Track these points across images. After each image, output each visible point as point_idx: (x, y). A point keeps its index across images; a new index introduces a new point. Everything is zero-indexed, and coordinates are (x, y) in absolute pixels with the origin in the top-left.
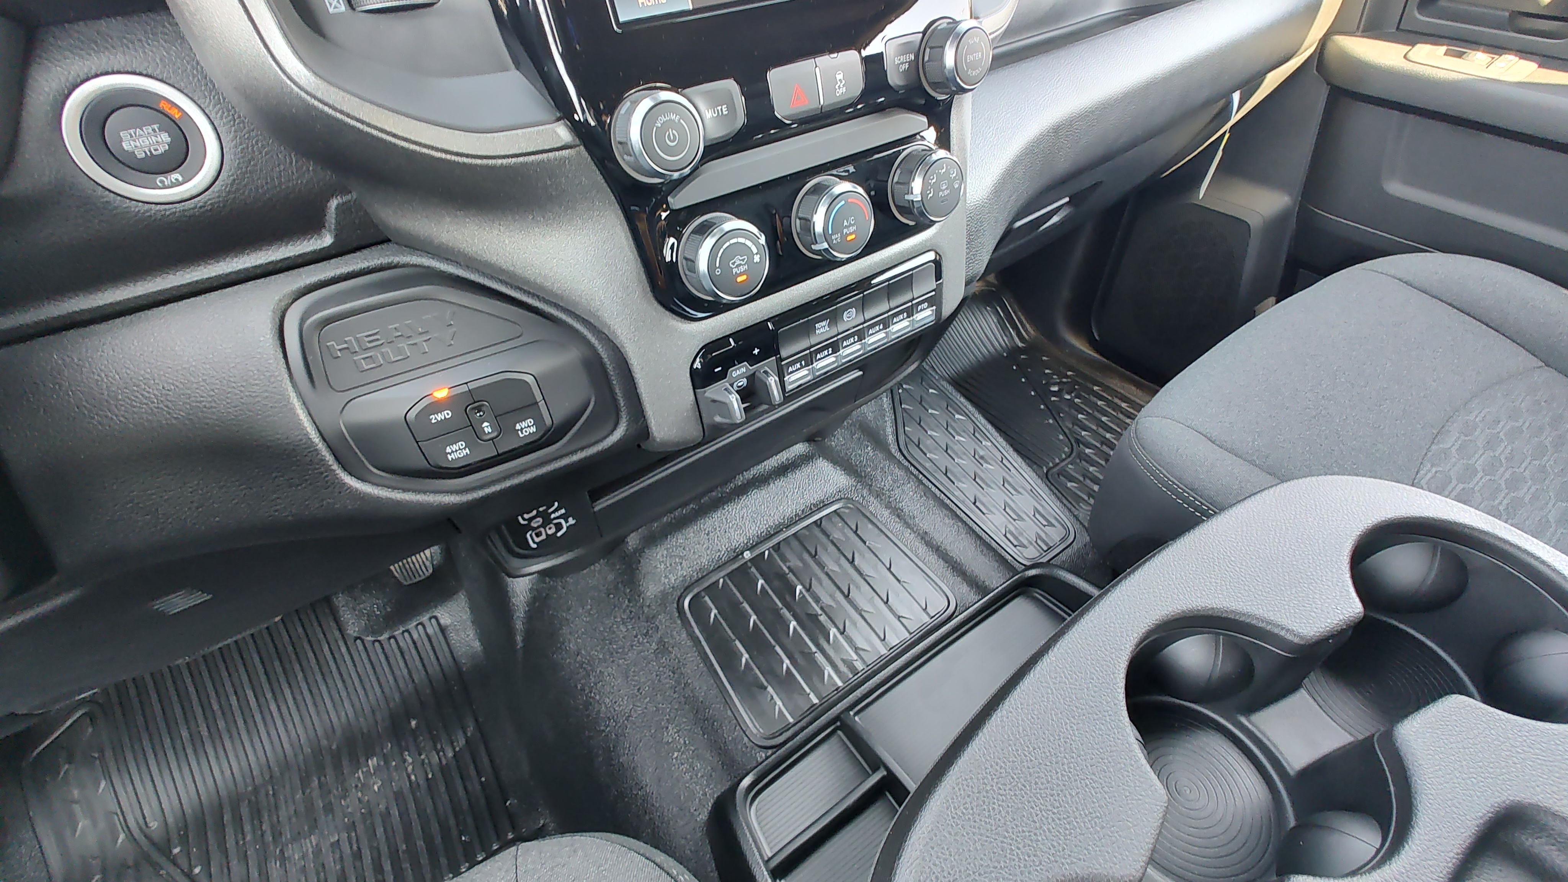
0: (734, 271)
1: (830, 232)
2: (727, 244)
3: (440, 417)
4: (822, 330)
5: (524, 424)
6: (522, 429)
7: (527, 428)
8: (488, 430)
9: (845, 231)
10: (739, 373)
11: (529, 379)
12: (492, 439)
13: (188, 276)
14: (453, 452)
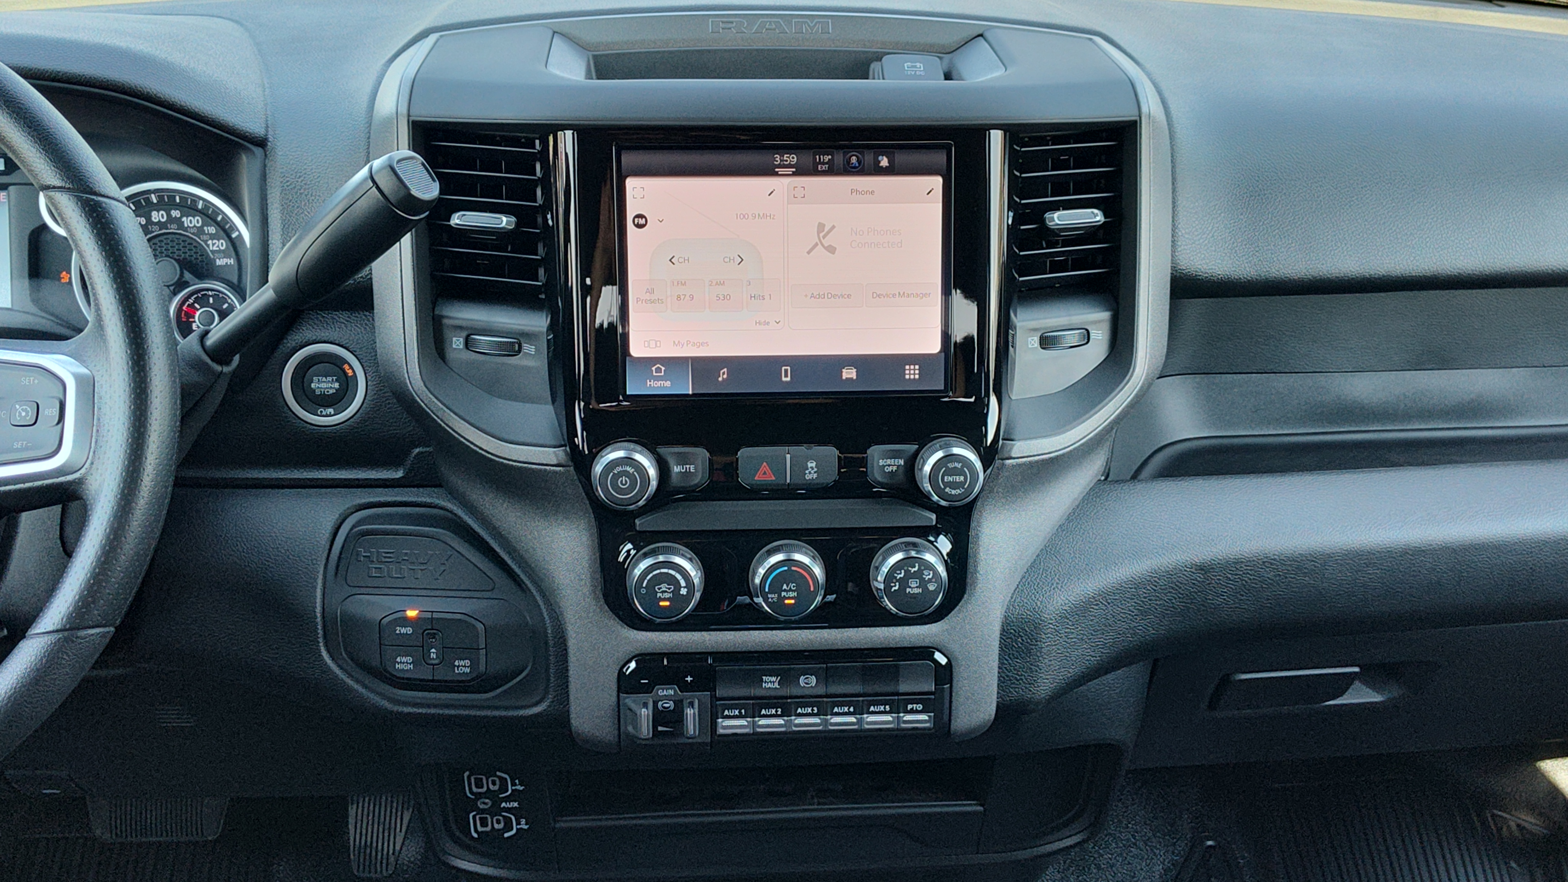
0: (659, 595)
1: (767, 590)
2: (658, 571)
3: (403, 630)
4: (770, 685)
5: (462, 663)
6: (458, 667)
7: (463, 667)
8: (433, 656)
9: (783, 594)
10: (666, 693)
11: (480, 627)
12: (433, 665)
13: (305, 474)
14: (401, 662)
